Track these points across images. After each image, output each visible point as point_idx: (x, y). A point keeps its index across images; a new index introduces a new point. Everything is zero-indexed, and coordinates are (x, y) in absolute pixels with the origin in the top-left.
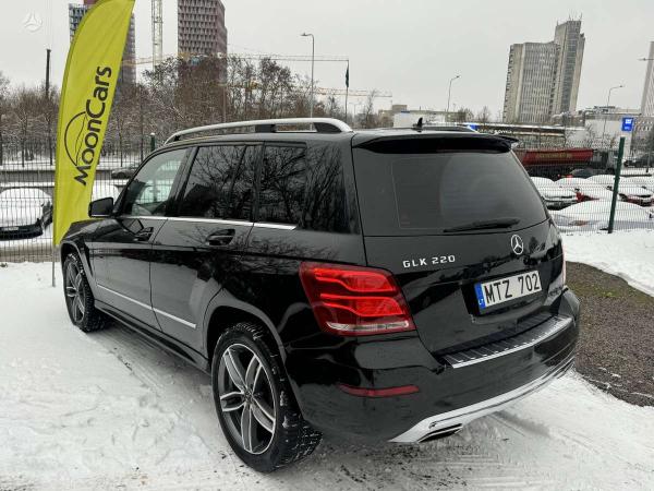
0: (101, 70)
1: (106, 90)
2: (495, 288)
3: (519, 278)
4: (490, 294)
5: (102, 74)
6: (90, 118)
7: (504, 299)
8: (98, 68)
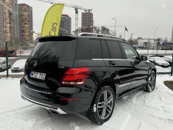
0: (54, 23)
1: (56, 29)
2: (34, 74)
3: (40, 74)
4: (32, 74)
5: (54, 24)
7: (35, 77)
8: (53, 23)
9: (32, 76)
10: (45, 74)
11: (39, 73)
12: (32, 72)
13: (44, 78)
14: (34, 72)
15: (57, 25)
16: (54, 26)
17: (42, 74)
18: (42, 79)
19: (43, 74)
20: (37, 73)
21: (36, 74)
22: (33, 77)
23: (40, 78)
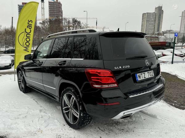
1: (31, 26)
2: (141, 75)
3: (148, 73)
4: (140, 77)
5: (30, 22)
6: (26, 34)
7: (144, 78)
8: (29, 20)
9: (140, 79)
10: (153, 71)
11: (146, 73)
12: (137, 74)
13: (153, 74)
14: (140, 74)
15: (32, 22)
16: (29, 23)
17: (149, 72)
18: (152, 76)
19: (151, 71)
20: (145, 73)
21: (143, 75)
22: (142, 79)
23: (150, 77)
